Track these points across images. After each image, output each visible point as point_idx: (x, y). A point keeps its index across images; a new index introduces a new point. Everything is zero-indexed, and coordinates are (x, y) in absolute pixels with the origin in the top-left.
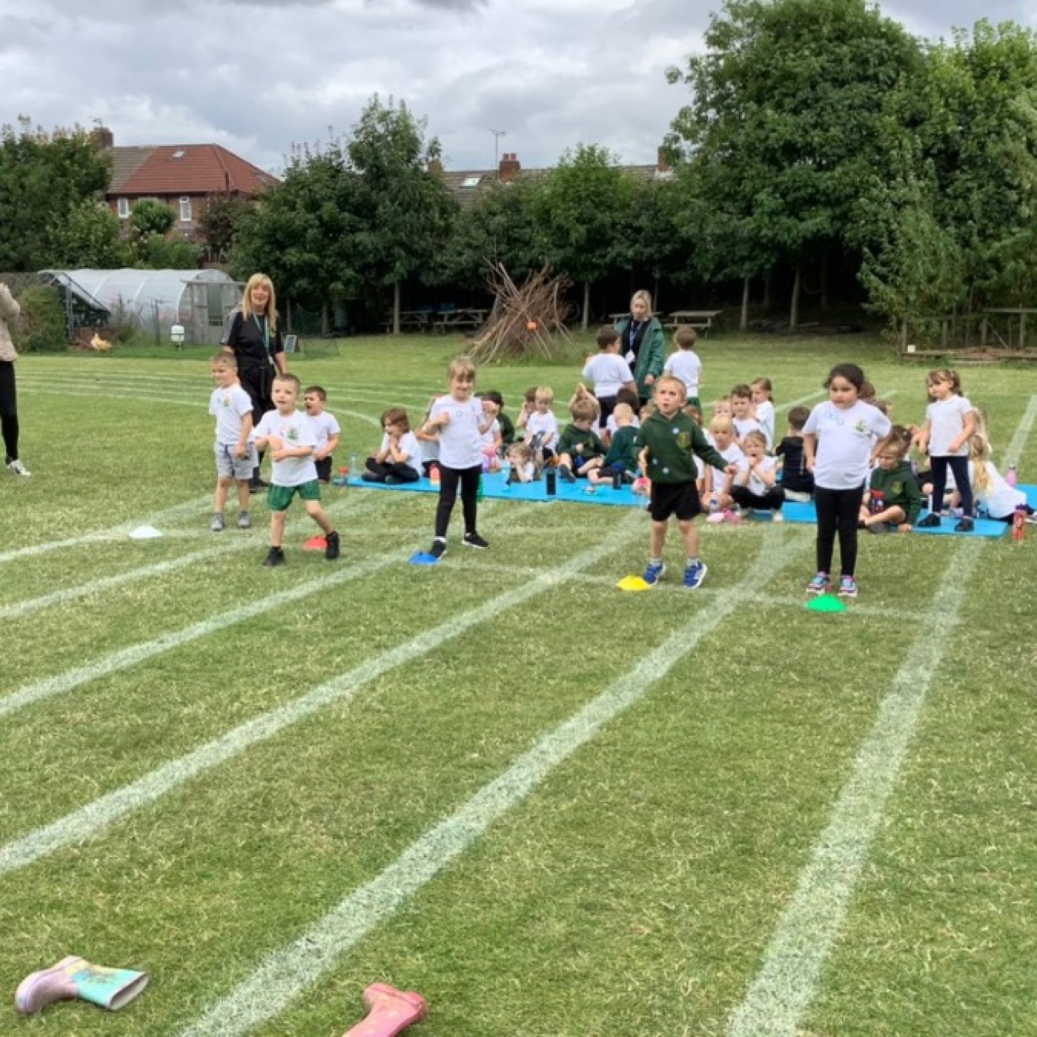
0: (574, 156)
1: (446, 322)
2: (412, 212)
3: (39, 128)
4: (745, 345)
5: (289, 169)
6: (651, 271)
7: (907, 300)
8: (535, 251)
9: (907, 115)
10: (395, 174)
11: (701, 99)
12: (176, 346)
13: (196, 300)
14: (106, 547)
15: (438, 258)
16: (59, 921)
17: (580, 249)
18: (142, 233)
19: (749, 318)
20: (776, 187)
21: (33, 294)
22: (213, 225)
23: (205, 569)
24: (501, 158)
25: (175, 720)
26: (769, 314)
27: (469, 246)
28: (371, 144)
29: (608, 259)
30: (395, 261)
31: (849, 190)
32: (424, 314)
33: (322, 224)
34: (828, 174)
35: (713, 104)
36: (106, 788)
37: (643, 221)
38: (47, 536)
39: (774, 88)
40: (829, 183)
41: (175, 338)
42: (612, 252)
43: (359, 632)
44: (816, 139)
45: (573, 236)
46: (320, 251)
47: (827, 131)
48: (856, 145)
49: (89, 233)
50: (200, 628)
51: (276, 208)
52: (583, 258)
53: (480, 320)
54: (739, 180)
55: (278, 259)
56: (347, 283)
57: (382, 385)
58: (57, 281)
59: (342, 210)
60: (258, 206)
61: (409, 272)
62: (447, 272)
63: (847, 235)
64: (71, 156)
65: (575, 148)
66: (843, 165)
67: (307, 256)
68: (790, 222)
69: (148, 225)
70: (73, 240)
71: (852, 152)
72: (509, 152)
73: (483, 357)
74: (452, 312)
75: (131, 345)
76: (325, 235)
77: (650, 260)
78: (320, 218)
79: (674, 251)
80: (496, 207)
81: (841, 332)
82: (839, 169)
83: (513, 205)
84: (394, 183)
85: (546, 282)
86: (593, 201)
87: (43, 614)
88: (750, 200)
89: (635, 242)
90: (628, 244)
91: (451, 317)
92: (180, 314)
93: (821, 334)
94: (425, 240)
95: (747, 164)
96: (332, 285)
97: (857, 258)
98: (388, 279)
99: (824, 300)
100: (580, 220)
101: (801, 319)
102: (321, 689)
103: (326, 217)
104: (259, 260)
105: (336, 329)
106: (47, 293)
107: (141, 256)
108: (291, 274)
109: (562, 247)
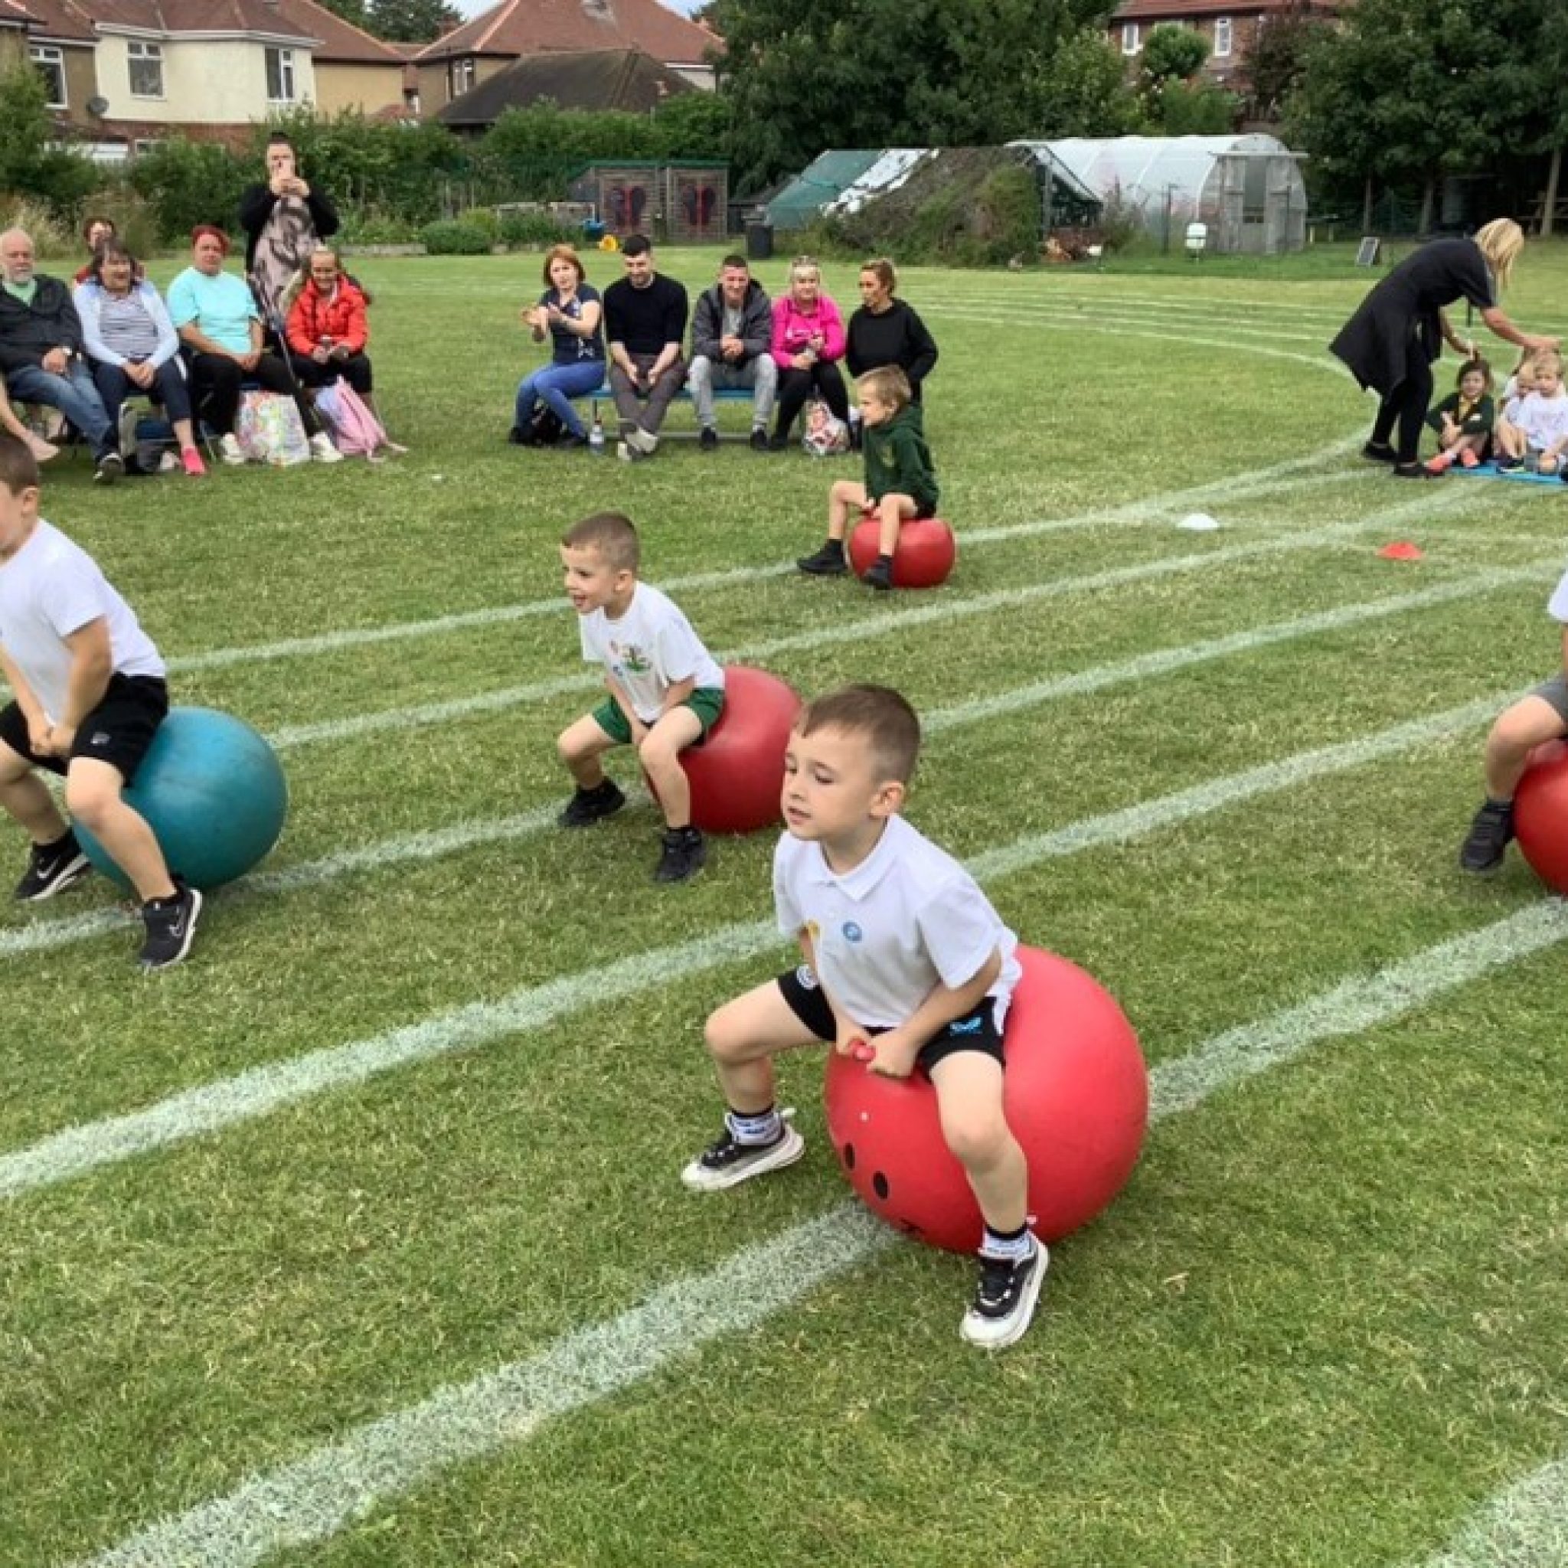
12: (1192, 255)
13: (1228, 183)
14: (1117, 532)
18: (1155, 79)
21: (1001, 178)
22: (1266, 60)
23: (1247, 569)
25: (1223, 738)
30: (1560, 113)
33: (1440, 50)
36: (1148, 794)
38: (1042, 513)
41: (1192, 244)
43: (1464, 663)
46: (1430, 99)
49: (1081, 82)
50: (1243, 640)
51: (1368, 31)
55: (1363, 116)
56: (1470, 151)
58: (1035, 158)
59: (1479, 25)
60: (1341, 28)
67: (1407, 107)
69: (1167, 66)
70: (1058, 94)
75: (1126, 254)
76: (1444, 72)
78: (1437, 41)
87: (1049, 604)
92: (1203, 205)
96: (1446, 156)
98: (1541, 146)
102: (1409, 725)
103: (1447, 39)
104: (1330, 116)
106: (1019, 176)
107: (1151, 115)
108: (1380, 138)
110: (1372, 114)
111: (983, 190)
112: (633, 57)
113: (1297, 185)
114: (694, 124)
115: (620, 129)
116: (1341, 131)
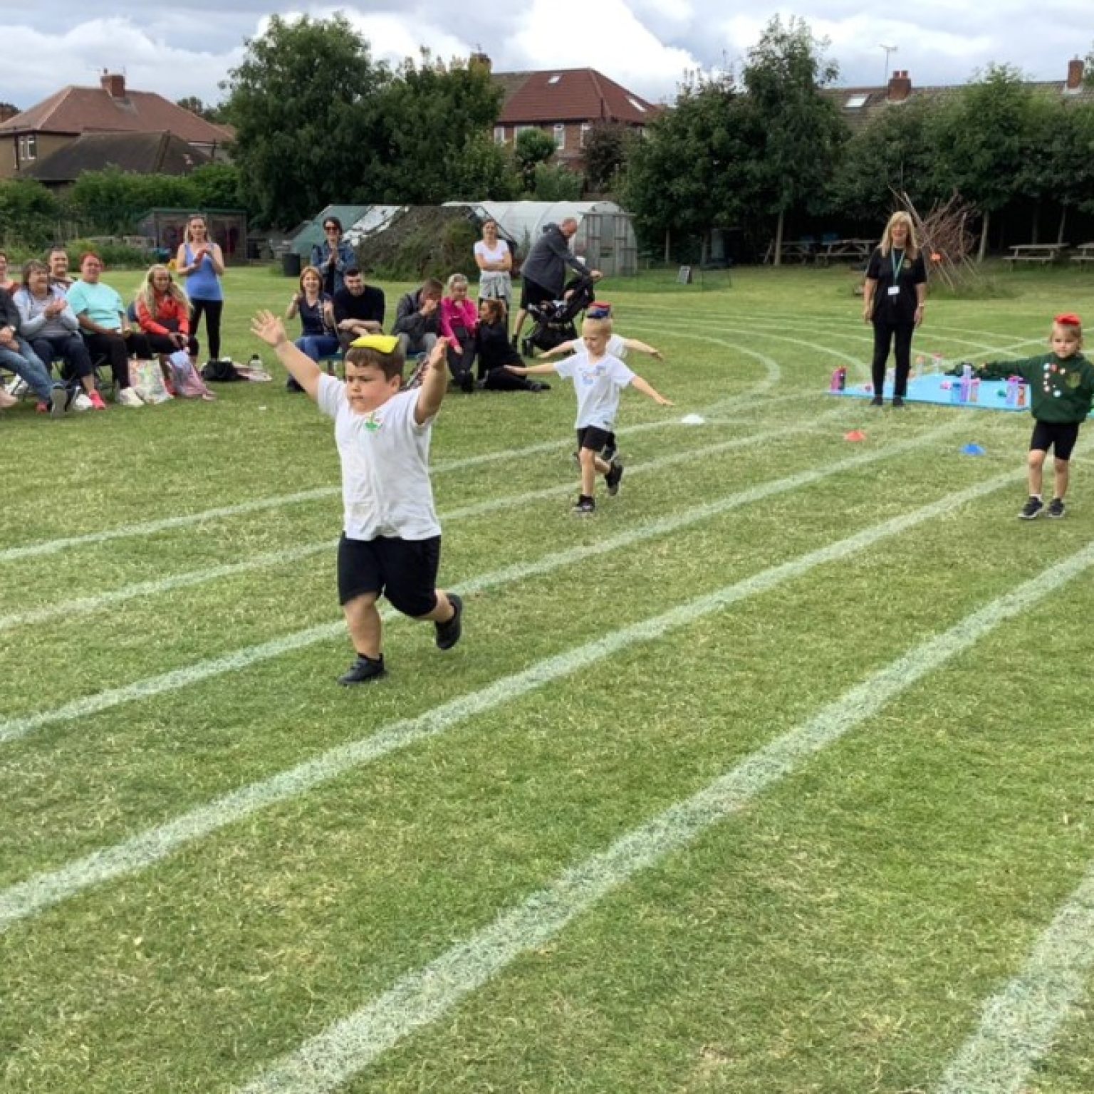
0: (984, 76)
1: (829, 253)
2: (804, 139)
3: (439, 59)
5: (680, 97)
8: (934, 179)
10: (792, 99)
13: (591, 231)
15: (827, 187)
17: (985, 175)
18: (525, 163)
21: (455, 226)
22: (593, 154)
24: (891, 76)
27: (863, 173)
28: (768, 68)
29: (1015, 185)
30: (782, 190)
32: (805, 245)
33: (712, 152)
37: (1056, 146)
42: (1019, 178)
45: (978, 161)
46: (708, 180)
49: (483, 165)
51: (666, 138)
52: (985, 186)
53: (866, 251)
55: (666, 189)
56: (732, 213)
58: (474, 215)
59: (733, 137)
60: (646, 134)
61: (795, 201)
62: (837, 200)
64: (467, 86)
65: (986, 68)
67: (694, 186)
69: (530, 155)
70: (469, 172)
72: (900, 69)
74: (837, 242)
77: (1061, 188)
78: (710, 146)
80: (895, 132)
83: (912, 131)
84: (788, 108)
85: (952, 211)
86: (1001, 126)
89: (1044, 168)
90: (1036, 170)
91: (835, 248)
94: (814, 167)
96: (718, 216)
98: (772, 210)
100: (988, 145)
103: (716, 145)
104: (646, 190)
105: (714, 261)
106: (466, 226)
107: (527, 186)
108: (677, 204)
109: (964, 173)
110: (672, 189)
111: (443, 233)
112: (167, 138)
113: (631, 232)
114: (217, 185)
115: (166, 188)
116: (653, 201)
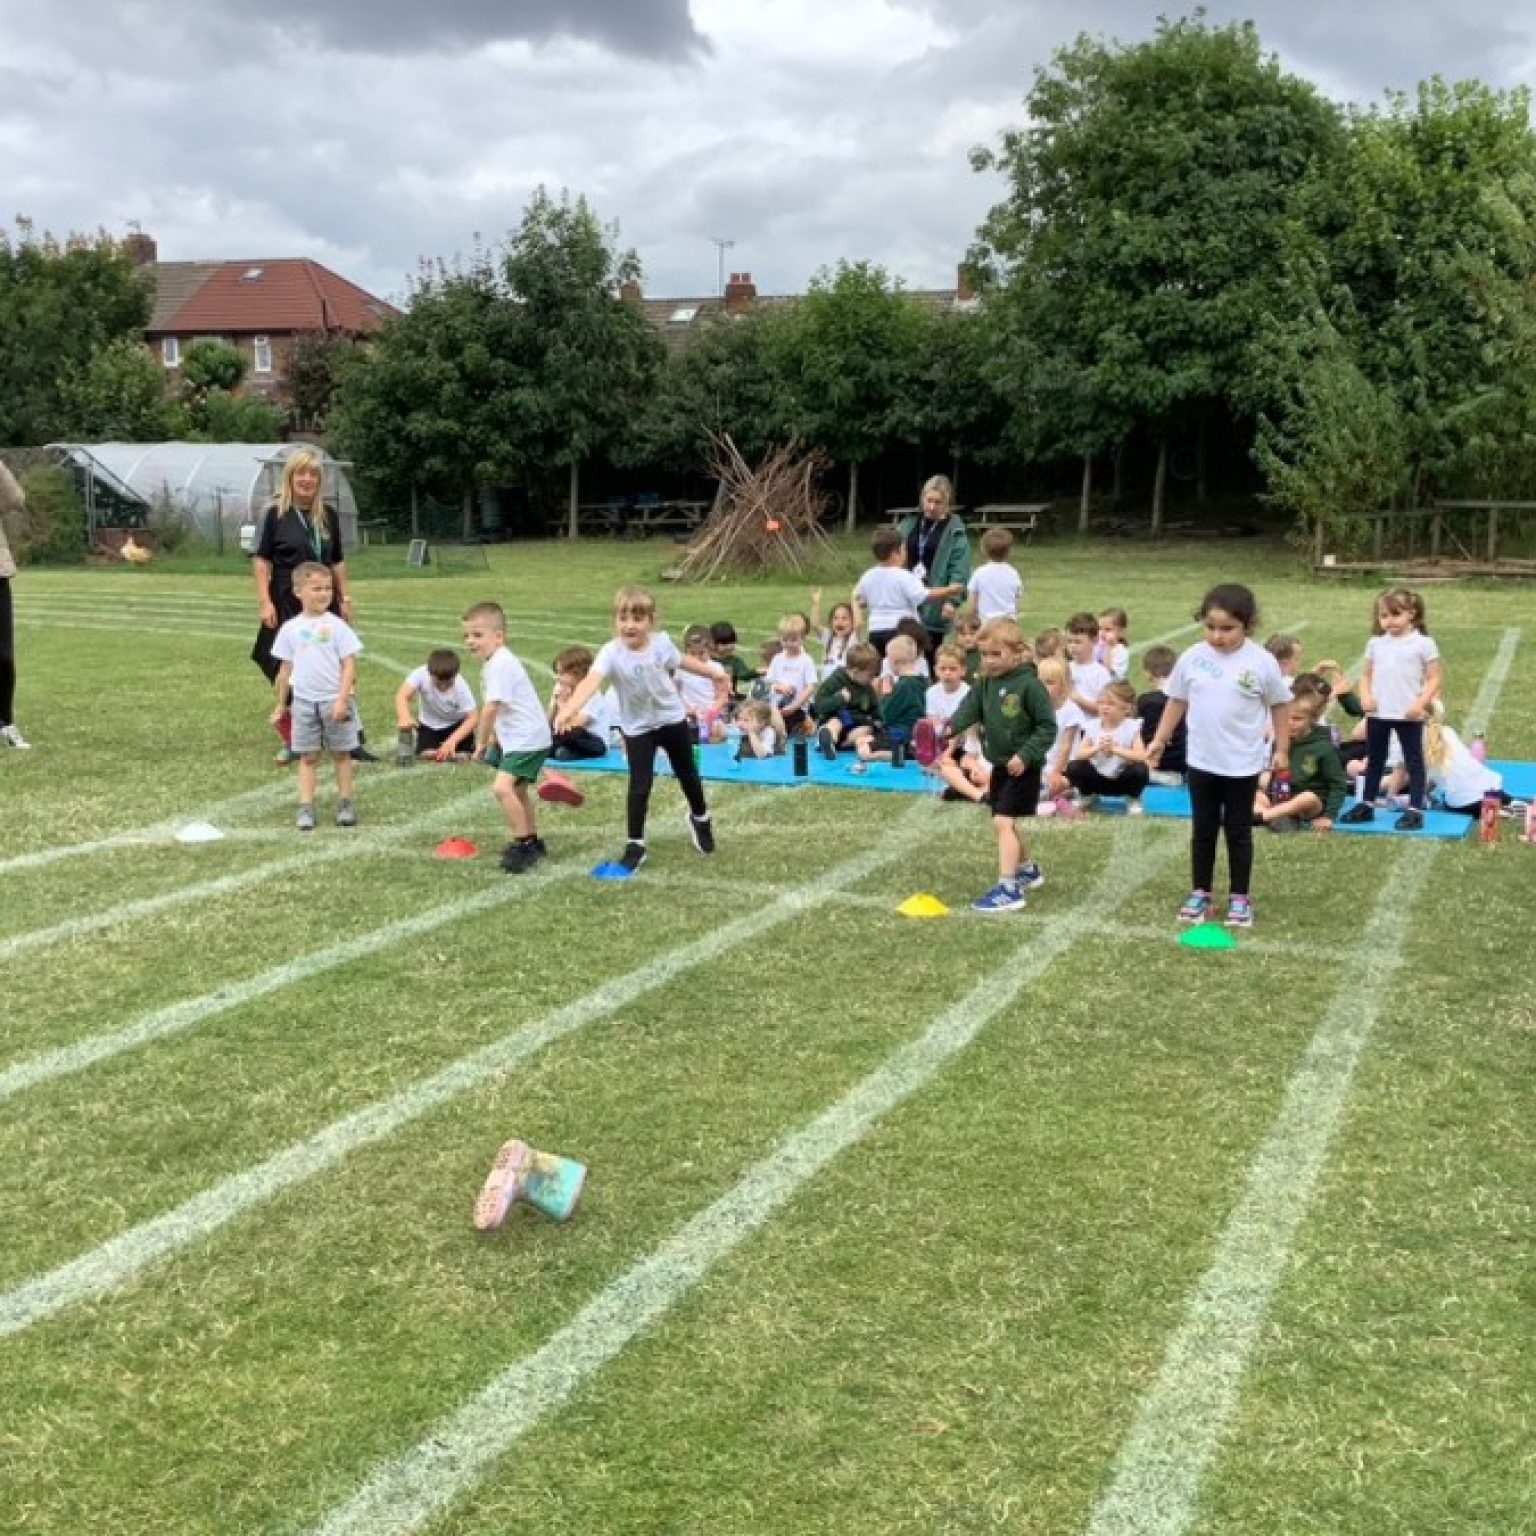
0: (834, 277)
1: (646, 520)
2: (596, 359)
3: (47, 235)
4: (1086, 555)
5: (415, 296)
6: (948, 446)
7: (1323, 489)
8: (779, 417)
9: (1322, 218)
10: (575, 303)
11: (1022, 194)
14: (140, 854)
15: (635, 427)
16: (66, 1417)
17: (845, 413)
18: (198, 389)
19: (1092, 514)
20: (1131, 321)
21: (35, 479)
22: (303, 377)
23: (288, 887)
24: (727, 280)
25: (239, 1113)
26: (1119, 509)
27: (681, 408)
28: (538, 259)
29: (885, 427)
30: (572, 430)
31: (1236, 327)
32: (613, 510)
33: (465, 376)
34: (1207, 303)
35: (1039, 201)
36: (137, 1215)
37: (936, 373)
38: (52, 839)
39: (1125, 178)
40: (1208, 315)
41: (246, 545)
42: (891, 417)
43: (516, 979)
44: (1189, 253)
45: (835, 392)
46: (461, 415)
47: (1204, 240)
48: (1246, 261)
49: (120, 389)
50: (279, 976)
51: (396, 354)
52: (847, 428)
53: (696, 518)
54: (1075, 313)
55: (400, 429)
56: (502, 462)
57: (550, 614)
58: (72, 460)
59: (494, 355)
60: (370, 350)
61: (591, 446)
62: (649, 446)
63: (1235, 392)
64: (93, 275)
65: (835, 266)
66: (1229, 291)
67: (441, 424)
68: (1153, 374)
69: (207, 378)
70: (96, 400)
71: (1241, 272)
72: (740, 270)
73: (700, 572)
74: (656, 505)
75: (184, 554)
76: (469, 392)
77: (947, 430)
78: (461, 367)
79: (981, 418)
80: (721, 352)
81: (1225, 535)
82: (1223, 297)
83: (746, 349)
84: (572, 316)
85: (793, 462)
86: (864, 344)
87: (46, 955)
88: (1093, 341)
89: (923, 403)
90: (913, 405)
91: (654, 514)
92: (254, 508)
93: (1198, 538)
94: (615, 400)
95: (1087, 289)
96: (479, 466)
97: (1249, 427)
98: (562, 458)
99: (1201, 488)
100: (846, 370)
101: (1166, 518)
102: (459, 1065)
103: (469, 366)
104: (370, 428)
105: (486, 531)
106: (56, 478)
107: (196, 423)
108: (419, 450)
109: (817, 410)
110: (409, 428)
113: (346, 492)
116: (381, 444)
